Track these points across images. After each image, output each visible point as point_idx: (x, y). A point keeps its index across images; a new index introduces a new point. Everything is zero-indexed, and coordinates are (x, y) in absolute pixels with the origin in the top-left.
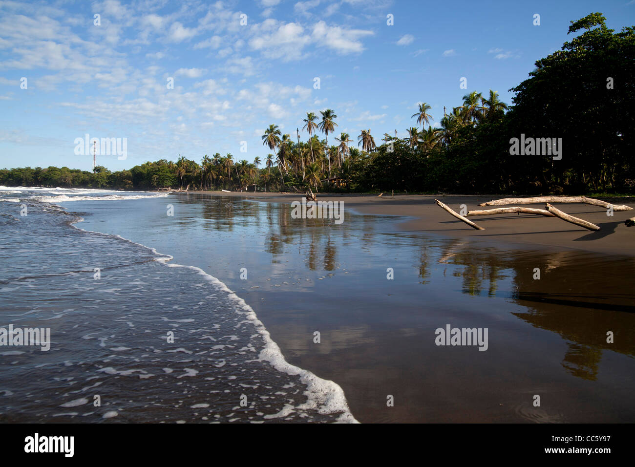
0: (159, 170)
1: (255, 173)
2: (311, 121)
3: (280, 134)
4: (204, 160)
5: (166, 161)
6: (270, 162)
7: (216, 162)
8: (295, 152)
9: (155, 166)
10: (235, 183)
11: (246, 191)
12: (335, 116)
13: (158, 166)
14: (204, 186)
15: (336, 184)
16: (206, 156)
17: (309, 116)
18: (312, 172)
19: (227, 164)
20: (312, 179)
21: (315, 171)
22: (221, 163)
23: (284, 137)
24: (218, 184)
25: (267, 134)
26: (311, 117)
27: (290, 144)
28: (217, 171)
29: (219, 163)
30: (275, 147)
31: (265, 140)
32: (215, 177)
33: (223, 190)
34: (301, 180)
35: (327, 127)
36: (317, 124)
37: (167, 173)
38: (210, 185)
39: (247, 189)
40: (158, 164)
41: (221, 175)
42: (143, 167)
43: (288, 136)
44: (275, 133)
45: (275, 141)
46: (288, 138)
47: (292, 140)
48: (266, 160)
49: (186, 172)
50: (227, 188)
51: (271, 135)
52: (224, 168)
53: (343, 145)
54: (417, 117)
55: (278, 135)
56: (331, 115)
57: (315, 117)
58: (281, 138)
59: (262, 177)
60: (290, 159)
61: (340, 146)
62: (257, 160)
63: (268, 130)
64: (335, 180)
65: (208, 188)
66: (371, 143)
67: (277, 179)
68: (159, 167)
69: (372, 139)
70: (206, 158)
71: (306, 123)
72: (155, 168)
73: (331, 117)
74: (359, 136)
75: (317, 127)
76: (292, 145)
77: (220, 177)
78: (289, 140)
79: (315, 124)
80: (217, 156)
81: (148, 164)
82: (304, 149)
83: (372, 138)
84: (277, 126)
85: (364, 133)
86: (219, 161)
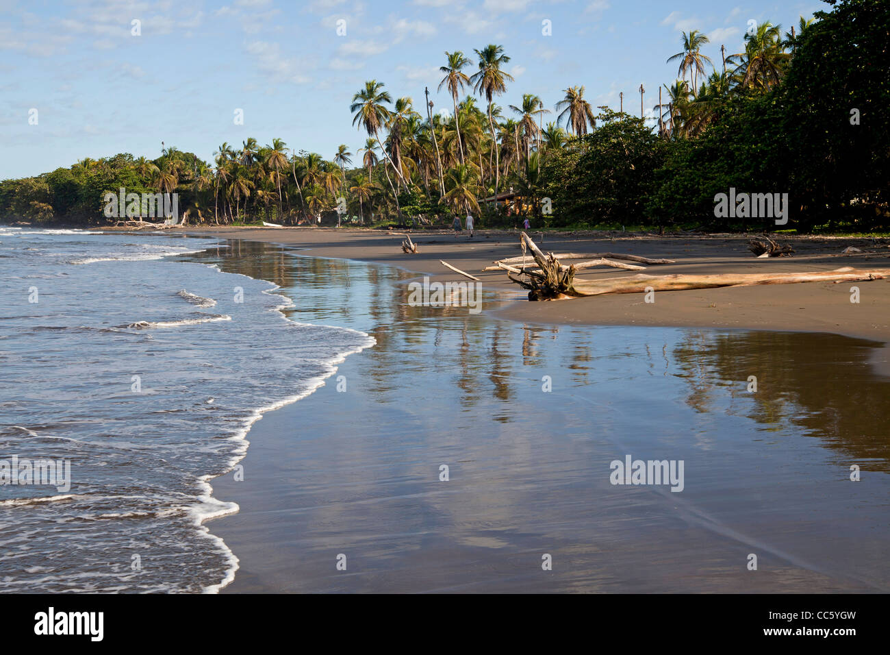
0: (116, 178)
1: (337, 181)
2: (456, 71)
3: (389, 101)
4: (220, 153)
5: (131, 156)
6: (371, 156)
7: (249, 157)
8: (422, 140)
9: (108, 169)
10: (293, 205)
11: (318, 223)
12: (506, 59)
13: (113, 170)
14: (221, 215)
15: (512, 207)
16: (224, 146)
17: (452, 58)
18: (459, 182)
19: (274, 163)
20: (459, 197)
21: (466, 181)
22: (259, 160)
23: (400, 105)
24: (253, 209)
25: (359, 101)
26: (455, 62)
27: (411, 122)
28: (251, 179)
29: (255, 160)
30: (378, 130)
31: (358, 115)
32: (247, 193)
33: (265, 224)
34: (435, 201)
35: (491, 84)
36: (469, 76)
37: (135, 184)
38: (234, 208)
39: (319, 220)
40: (113, 163)
41: (259, 187)
42: (76, 170)
43: (408, 102)
44: (379, 100)
45: (378, 116)
46: (408, 106)
47: (415, 109)
48: (363, 153)
49: (180, 182)
50: (274, 217)
51: (370, 104)
52: (267, 173)
53: (526, 123)
54: (679, 61)
55: (384, 104)
56: (498, 56)
57: (463, 62)
58: (391, 107)
59: (355, 192)
60: (413, 154)
61: (521, 123)
62: (342, 154)
63: (363, 93)
64: (511, 198)
65: (230, 220)
66: (586, 117)
67: (387, 195)
68: (117, 171)
69: (586, 110)
70: (225, 150)
71: (447, 74)
72: (107, 174)
73: (497, 62)
74: (559, 103)
75: (469, 83)
76: (415, 124)
77: (260, 192)
78: (409, 110)
79: (464, 77)
80: (250, 143)
81: (86, 163)
82: (444, 130)
83: (587, 107)
84: (382, 85)
85: (570, 97)
86: (255, 155)
